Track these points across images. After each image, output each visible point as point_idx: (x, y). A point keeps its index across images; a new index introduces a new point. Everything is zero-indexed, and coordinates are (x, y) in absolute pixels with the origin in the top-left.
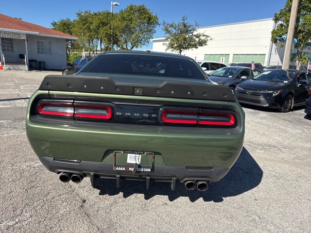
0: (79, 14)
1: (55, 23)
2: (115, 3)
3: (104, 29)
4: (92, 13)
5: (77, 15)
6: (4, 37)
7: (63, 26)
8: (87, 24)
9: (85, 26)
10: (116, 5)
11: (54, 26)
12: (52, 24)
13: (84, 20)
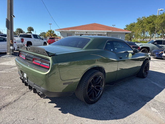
0: (138, 19)
1: (128, 25)
2: (160, 9)
3: (149, 25)
4: (146, 17)
5: (137, 20)
6: (98, 34)
7: (131, 26)
8: (142, 24)
9: (140, 25)
10: (161, 10)
11: (127, 27)
12: (126, 26)
13: (140, 22)
